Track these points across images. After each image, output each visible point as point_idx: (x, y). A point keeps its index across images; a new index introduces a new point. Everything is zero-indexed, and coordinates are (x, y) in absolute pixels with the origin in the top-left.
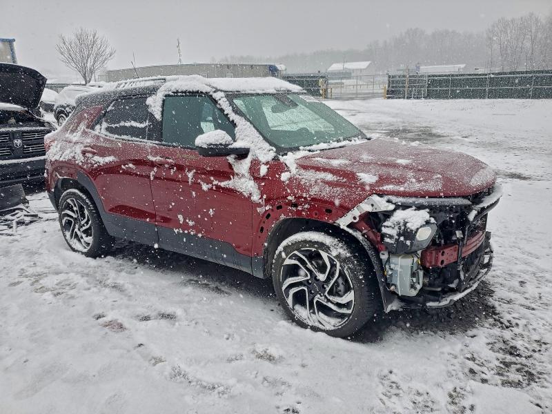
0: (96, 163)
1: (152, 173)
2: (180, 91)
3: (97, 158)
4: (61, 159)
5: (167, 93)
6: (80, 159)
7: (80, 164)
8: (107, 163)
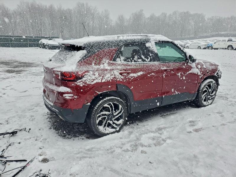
0: (132, 77)
1: (164, 75)
2: (161, 41)
3: (132, 75)
4: (103, 81)
5: (155, 42)
6: (120, 78)
7: (121, 80)
8: (139, 76)
